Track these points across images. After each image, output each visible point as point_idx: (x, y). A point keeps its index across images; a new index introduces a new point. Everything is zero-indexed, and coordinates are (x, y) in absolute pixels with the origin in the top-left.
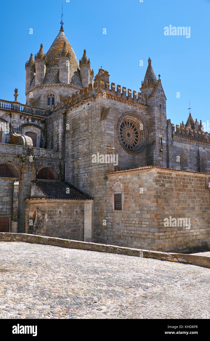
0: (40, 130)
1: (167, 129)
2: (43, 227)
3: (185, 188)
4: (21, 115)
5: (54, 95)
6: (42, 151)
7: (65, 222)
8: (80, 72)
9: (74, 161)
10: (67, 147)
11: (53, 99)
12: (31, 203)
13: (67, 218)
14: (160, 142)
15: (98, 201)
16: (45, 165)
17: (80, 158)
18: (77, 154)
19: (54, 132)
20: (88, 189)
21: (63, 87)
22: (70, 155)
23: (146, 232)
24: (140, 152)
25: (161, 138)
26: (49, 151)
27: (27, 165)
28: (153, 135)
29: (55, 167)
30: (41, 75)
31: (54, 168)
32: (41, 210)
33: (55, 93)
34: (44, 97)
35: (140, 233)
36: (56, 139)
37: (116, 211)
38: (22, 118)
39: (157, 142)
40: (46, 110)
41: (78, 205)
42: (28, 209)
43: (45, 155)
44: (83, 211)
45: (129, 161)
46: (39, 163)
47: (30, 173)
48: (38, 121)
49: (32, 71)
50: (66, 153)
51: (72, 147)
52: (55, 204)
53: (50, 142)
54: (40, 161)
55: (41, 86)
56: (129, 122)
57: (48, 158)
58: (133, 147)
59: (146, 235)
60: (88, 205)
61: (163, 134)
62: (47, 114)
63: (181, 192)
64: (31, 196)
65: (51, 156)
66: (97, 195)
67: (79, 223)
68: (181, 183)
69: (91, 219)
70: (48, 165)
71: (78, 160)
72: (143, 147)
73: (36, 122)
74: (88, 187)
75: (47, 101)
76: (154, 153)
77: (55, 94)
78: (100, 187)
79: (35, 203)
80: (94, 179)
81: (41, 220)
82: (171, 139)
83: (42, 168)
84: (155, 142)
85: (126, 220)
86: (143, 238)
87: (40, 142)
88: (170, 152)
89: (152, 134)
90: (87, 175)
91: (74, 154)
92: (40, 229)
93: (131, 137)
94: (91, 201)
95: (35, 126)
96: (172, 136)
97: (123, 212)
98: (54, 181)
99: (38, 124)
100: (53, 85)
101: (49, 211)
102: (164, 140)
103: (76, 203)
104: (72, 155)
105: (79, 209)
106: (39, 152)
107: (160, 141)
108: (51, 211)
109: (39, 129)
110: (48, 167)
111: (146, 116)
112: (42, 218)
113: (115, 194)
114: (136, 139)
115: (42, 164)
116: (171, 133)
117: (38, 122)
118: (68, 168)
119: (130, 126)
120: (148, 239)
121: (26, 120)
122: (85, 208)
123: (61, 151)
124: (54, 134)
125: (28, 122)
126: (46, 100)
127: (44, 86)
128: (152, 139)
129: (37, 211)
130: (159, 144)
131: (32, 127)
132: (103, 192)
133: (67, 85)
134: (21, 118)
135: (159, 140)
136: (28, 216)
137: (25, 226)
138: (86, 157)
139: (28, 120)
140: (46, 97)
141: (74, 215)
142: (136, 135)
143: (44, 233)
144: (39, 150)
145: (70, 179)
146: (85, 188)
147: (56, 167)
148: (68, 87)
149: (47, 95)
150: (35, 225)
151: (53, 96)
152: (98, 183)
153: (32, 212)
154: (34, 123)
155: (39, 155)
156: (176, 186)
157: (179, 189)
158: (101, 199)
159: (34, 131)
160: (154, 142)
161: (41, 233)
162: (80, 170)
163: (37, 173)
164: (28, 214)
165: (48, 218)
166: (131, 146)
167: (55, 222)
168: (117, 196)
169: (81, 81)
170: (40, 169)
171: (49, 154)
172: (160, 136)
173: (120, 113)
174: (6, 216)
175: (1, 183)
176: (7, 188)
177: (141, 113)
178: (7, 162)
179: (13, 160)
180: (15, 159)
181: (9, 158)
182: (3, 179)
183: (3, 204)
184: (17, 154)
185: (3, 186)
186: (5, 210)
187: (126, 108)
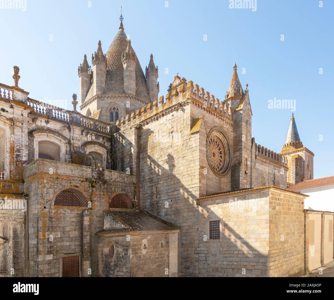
0: (106, 151)
1: (252, 149)
2: (126, 265)
3: (289, 211)
4: (83, 129)
5: (118, 109)
6: (114, 174)
7: (150, 256)
8: (147, 83)
9: (152, 186)
10: (142, 170)
11: (117, 113)
12: (106, 237)
13: (152, 252)
14: (246, 163)
15: (187, 230)
16: (118, 191)
17: (161, 182)
18: (156, 177)
19: (125, 152)
20: (173, 217)
21: (129, 99)
22: (146, 179)
23: (254, 262)
24: (225, 174)
25: (247, 159)
26: (122, 174)
27: (98, 191)
28: (238, 155)
29: (129, 193)
30: (101, 83)
31: (129, 195)
32: (123, 245)
33: (119, 106)
34: (106, 110)
35: (244, 264)
36: (128, 160)
37: (212, 240)
38: (83, 133)
39: (243, 163)
40: (111, 126)
41: (163, 236)
42: (101, 245)
43: (119, 179)
44: (168, 242)
45: (216, 184)
46: (111, 188)
47: (102, 201)
48: (103, 138)
49: (88, 78)
50: (142, 177)
51: (149, 169)
52: (139, 237)
53: (120, 165)
54: (113, 186)
55: (102, 97)
56: (214, 139)
57: (122, 183)
58: (217, 169)
59: (254, 266)
60: (174, 236)
61: (248, 155)
62: (113, 130)
64: (104, 228)
65: (124, 180)
66: (185, 224)
67: (164, 256)
68: (287, 206)
69: (177, 252)
70: (122, 191)
71: (159, 185)
72: (228, 169)
73: (101, 140)
74: (173, 215)
75: (110, 116)
76: (241, 175)
77: (120, 108)
78: (190, 214)
79: (112, 237)
80: (180, 206)
81: (123, 256)
82: (255, 160)
83: (115, 194)
85: (225, 251)
86: (250, 270)
87: (106, 165)
88: (253, 175)
90: (171, 201)
91: (152, 178)
92: (121, 267)
93: (216, 157)
94: (178, 231)
95: (100, 145)
96: (255, 157)
97: (221, 241)
98: (128, 210)
99: (103, 143)
100: (116, 96)
101: (133, 245)
102: (248, 161)
103: (161, 234)
104: (150, 178)
105: (165, 240)
106: (111, 175)
107: (246, 161)
108: (135, 245)
109: (105, 149)
110: (121, 194)
111: (231, 133)
112: (123, 254)
113: (210, 222)
114: (220, 160)
115: (115, 190)
116: (254, 153)
117: (103, 140)
118: (144, 194)
119: (215, 144)
120: (256, 271)
121: (89, 136)
122: (170, 239)
123: (135, 174)
124: (125, 154)
125: (91, 139)
126: (108, 114)
127: (105, 97)
128: (237, 160)
129: (116, 246)
130: (245, 165)
131: (96, 145)
132: (194, 220)
133: (134, 97)
134: (82, 134)
136: (102, 252)
137: (98, 265)
138: (170, 180)
139: (91, 136)
140: (108, 111)
141: (159, 248)
142: (220, 155)
143: (127, 272)
144: (111, 173)
145: (147, 207)
146: (169, 217)
147: (130, 193)
148: (134, 99)
149: (109, 108)
150: (113, 263)
151: (117, 111)
152: (186, 210)
153: (107, 247)
154: (98, 141)
155: (111, 179)
156: (283, 209)
157: (285, 212)
158: (191, 228)
159: (99, 151)
160: (240, 163)
161: (123, 272)
162: (162, 196)
163: (110, 201)
164: (102, 251)
165: (132, 254)
167: (140, 257)
168: (213, 223)
169: (149, 94)
170: (113, 196)
171: (122, 177)
172: (246, 156)
173: (209, 126)
174: (75, 255)
175: (66, 214)
176: (74, 220)
177: (228, 129)
178: (73, 187)
179: (81, 185)
180: (82, 184)
181: (76, 182)
182: (68, 209)
183: (71, 239)
184: (85, 177)
185: (69, 219)
186: (73, 247)
187: (214, 122)
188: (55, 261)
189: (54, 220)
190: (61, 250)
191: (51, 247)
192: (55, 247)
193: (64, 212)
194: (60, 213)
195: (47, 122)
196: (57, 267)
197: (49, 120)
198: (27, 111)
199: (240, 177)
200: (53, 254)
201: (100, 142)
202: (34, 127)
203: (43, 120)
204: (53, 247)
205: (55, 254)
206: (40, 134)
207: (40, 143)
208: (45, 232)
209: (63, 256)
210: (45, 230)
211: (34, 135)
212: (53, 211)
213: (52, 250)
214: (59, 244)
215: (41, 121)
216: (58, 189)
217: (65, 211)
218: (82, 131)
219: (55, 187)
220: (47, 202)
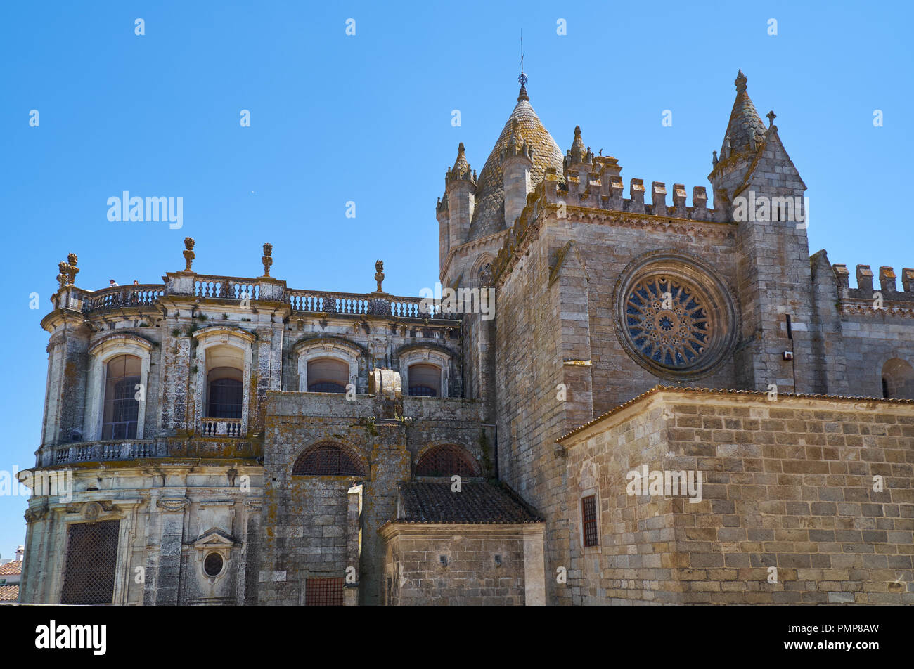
0: (449, 357)
1: (812, 284)
3: (823, 460)
4: (394, 323)
6: (428, 404)
7: (460, 586)
9: (510, 422)
13: (465, 576)
14: (784, 328)
15: (554, 523)
16: (438, 439)
17: (520, 411)
18: (514, 400)
19: (472, 353)
20: (536, 493)
22: (503, 406)
24: (707, 370)
25: (788, 316)
26: (449, 403)
27: (385, 442)
28: (752, 310)
29: (467, 443)
31: (466, 446)
32: (396, 555)
34: (471, 274)
36: (475, 369)
37: (587, 548)
38: (397, 331)
39: (766, 332)
41: (502, 538)
42: (386, 556)
43: (439, 414)
44: (519, 556)
46: (421, 435)
47: (394, 463)
48: (442, 333)
51: (506, 383)
52: (426, 538)
54: (423, 430)
57: (447, 420)
58: (685, 358)
60: (534, 538)
61: (793, 303)
63: (803, 475)
65: (454, 414)
66: (551, 509)
67: (508, 591)
68: (802, 442)
69: (544, 581)
70: (447, 438)
71: (518, 417)
73: (436, 338)
74: (536, 488)
76: (757, 365)
78: (556, 481)
80: (544, 463)
82: (834, 314)
83: (429, 447)
84: (761, 330)
85: (608, 580)
87: (449, 388)
88: (829, 359)
89: (750, 308)
90: (533, 454)
91: (510, 402)
93: (676, 328)
95: (433, 346)
96: (836, 306)
97: (600, 551)
98: (466, 480)
99: (442, 342)
100: (488, 239)
102: (797, 320)
103: (495, 533)
104: (507, 405)
105: (507, 550)
106: (421, 407)
107: (784, 324)
108: (414, 556)
109: (444, 354)
110: (446, 445)
111: (727, 255)
112: (397, 575)
113: (582, 500)
114: (695, 334)
115: (429, 438)
116: (830, 295)
117: (441, 337)
118: (503, 442)
121: (408, 335)
122: (525, 548)
123: (484, 399)
124: (473, 359)
125: (414, 339)
126: (476, 280)
128: (750, 324)
130: (779, 334)
131: (423, 350)
132: (562, 497)
134: (394, 332)
135: (778, 325)
136: (387, 573)
138: (529, 403)
139: (413, 334)
140: (476, 275)
141: (490, 567)
142: (695, 321)
144: (419, 403)
145: (507, 471)
146: (531, 492)
147: (470, 443)
149: (478, 269)
152: (550, 473)
154: (430, 340)
155: (421, 416)
156: (771, 452)
157: (786, 464)
158: (559, 519)
159: (432, 361)
160: (755, 333)
162: (521, 442)
163: (417, 462)
164: (387, 569)
165: (405, 576)
166: (677, 357)
167: (429, 585)
168: (587, 504)
170: (424, 451)
171: (448, 409)
172: (781, 309)
173: (623, 257)
174: (332, 574)
175: (316, 491)
176: (333, 502)
177: (707, 249)
178: (331, 439)
179: (349, 433)
180: (353, 430)
181: (337, 429)
182: (321, 481)
183: (325, 542)
184: (358, 417)
185: (322, 500)
186: (329, 559)
187: (643, 242)
188: (291, 584)
189: (291, 502)
190: (304, 563)
191: (284, 556)
192: (292, 556)
193: (311, 487)
194: (305, 490)
195: (324, 324)
196: (295, 597)
197: (326, 320)
198: (281, 312)
199: (756, 371)
200: (288, 570)
201: (434, 341)
202: (300, 337)
203: (316, 322)
204: (287, 555)
205: (290, 570)
206: (308, 347)
207: (310, 363)
208: (273, 526)
209: (307, 575)
210: (272, 522)
211: (299, 351)
212: (290, 487)
213: (285, 562)
214: (300, 551)
215: (313, 325)
216: (300, 444)
217: (314, 485)
218: (394, 328)
219: (296, 439)
220: (279, 470)
